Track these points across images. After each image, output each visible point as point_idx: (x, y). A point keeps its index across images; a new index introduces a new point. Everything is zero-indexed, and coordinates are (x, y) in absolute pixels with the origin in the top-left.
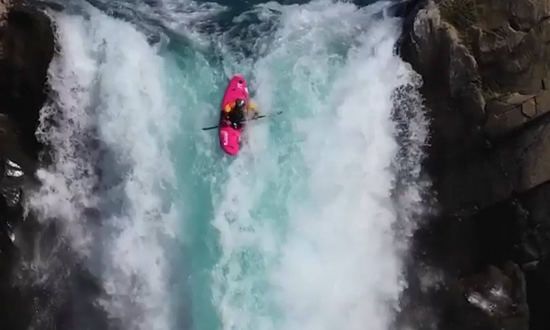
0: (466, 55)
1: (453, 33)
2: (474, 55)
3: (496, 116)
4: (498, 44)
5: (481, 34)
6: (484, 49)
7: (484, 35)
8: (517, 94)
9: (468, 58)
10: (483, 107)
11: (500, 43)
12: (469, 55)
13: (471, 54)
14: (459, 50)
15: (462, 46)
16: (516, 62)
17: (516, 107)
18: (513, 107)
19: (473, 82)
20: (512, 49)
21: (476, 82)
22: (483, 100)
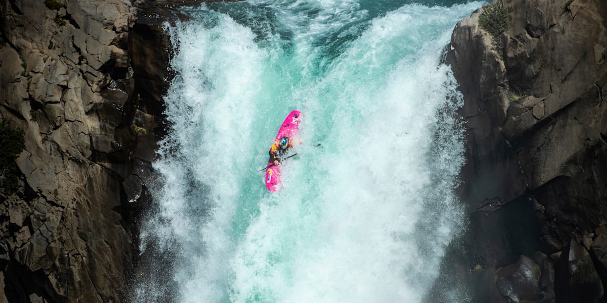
0: (497, 60)
1: (488, 40)
2: (504, 60)
3: (514, 118)
4: (519, 50)
5: (509, 40)
6: (510, 55)
7: (511, 41)
8: (532, 97)
9: (498, 63)
10: (505, 109)
11: (520, 50)
12: (499, 60)
13: (501, 59)
14: (491, 56)
15: (493, 52)
16: (532, 67)
17: (529, 109)
18: (527, 109)
19: (499, 85)
20: (529, 55)
21: (503, 85)
22: (507, 103)
